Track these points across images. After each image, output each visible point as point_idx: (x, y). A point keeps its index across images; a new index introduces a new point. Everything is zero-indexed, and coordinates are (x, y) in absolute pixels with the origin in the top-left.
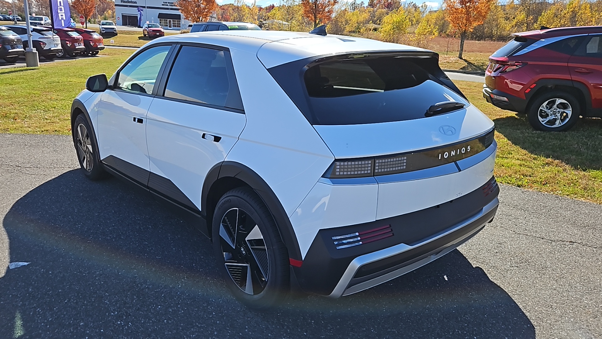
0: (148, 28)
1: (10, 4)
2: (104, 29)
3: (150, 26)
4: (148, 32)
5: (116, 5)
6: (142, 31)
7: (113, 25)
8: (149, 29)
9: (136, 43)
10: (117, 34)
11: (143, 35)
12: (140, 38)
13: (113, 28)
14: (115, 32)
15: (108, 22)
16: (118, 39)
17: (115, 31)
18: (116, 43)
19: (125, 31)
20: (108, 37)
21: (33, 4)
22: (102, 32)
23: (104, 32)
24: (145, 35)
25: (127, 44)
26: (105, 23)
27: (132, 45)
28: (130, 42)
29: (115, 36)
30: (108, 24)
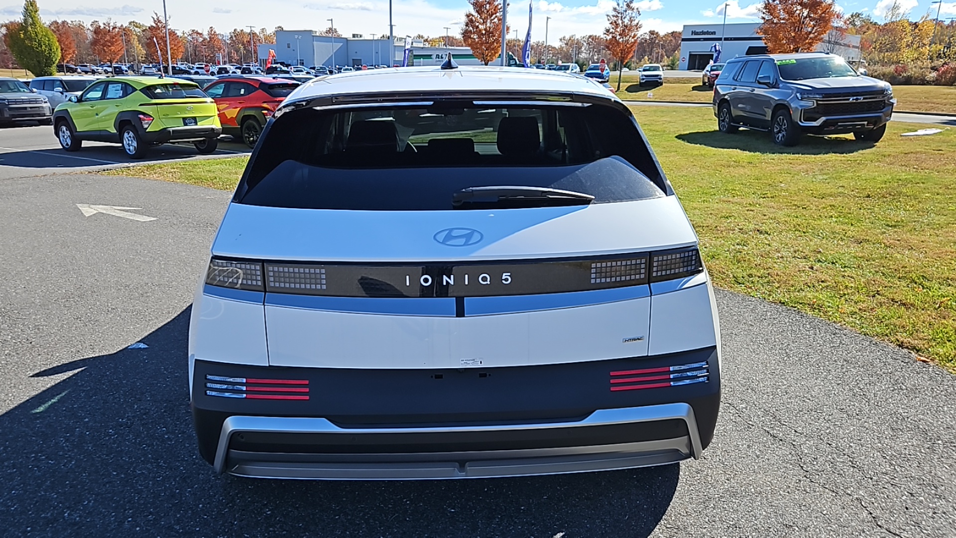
0: (710, 72)
1: (557, 50)
2: (644, 77)
3: (715, 68)
4: (709, 78)
5: (683, 40)
6: (702, 76)
7: (659, 70)
8: (712, 73)
9: (685, 96)
10: (661, 84)
11: (701, 84)
12: (694, 88)
13: (657, 76)
14: (659, 81)
15: (652, 67)
16: (661, 91)
17: (660, 79)
18: (656, 97)
19: (683, 78)
20: (648, 88)
21: (583, 48)
22: (642, 81)
23: (644, 81)
24: (704, 83)
25: (672, 98)
26: (648, 68)
27: (677, 99)
28: (676, 95)
29: (658, 86)
30: (652, 69)
